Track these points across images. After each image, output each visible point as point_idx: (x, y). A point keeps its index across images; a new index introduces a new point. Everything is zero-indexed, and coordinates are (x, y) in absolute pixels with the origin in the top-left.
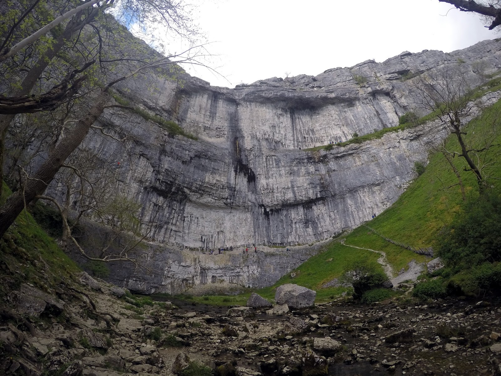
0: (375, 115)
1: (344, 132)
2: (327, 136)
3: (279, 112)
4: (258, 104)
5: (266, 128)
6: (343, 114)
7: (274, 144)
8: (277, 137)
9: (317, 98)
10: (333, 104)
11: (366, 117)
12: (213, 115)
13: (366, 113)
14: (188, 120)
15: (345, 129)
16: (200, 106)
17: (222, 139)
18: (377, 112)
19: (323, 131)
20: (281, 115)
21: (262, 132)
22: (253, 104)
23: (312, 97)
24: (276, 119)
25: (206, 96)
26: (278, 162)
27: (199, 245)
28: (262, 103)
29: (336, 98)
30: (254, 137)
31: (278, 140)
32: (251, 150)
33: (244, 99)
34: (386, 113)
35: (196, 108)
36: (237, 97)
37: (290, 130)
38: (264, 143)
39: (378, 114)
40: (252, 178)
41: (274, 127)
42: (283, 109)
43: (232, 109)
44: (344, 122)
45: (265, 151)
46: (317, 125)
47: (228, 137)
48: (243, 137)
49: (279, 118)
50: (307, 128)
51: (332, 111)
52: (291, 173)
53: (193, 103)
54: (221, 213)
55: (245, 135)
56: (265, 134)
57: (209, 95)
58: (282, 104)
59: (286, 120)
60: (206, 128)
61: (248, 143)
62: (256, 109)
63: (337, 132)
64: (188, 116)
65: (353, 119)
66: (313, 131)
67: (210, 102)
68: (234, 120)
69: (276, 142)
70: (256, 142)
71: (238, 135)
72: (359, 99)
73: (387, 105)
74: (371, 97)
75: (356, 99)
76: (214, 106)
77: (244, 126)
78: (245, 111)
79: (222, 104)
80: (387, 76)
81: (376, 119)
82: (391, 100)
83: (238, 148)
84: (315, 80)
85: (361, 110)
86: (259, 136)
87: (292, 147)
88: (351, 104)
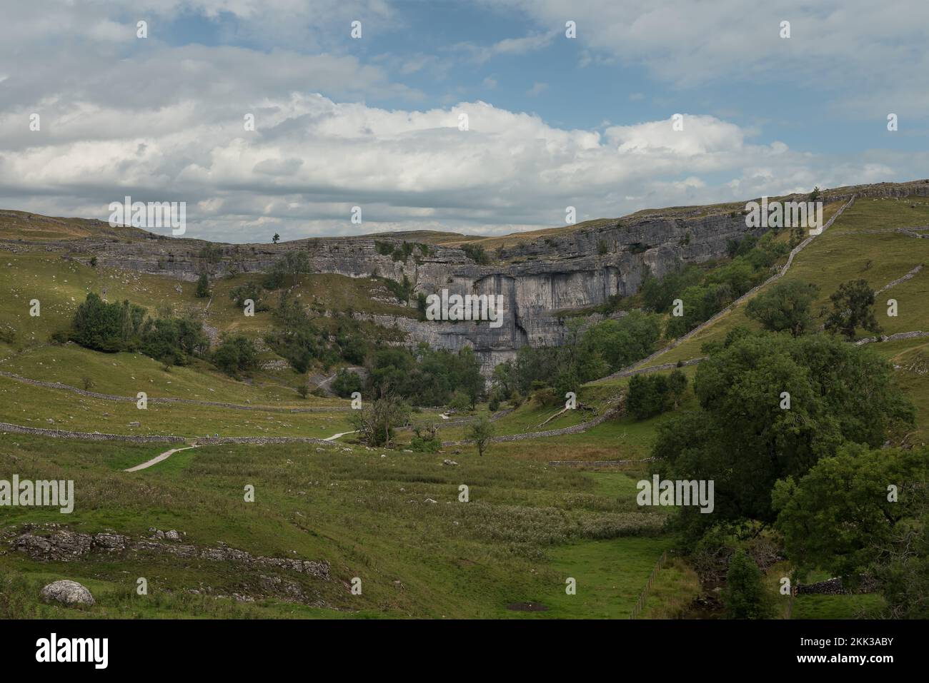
0: (602, 288)
1: (584, 297)
2: (575, 299)
3: (543, 281)
4: (528, 278)
5: (533, 298)
6: (586, 283)
7: (538, 309)
8: (541, 303)
9: (566, 271)
10: (579, 273)
11: (597, 288)
13: (597, 285)
15: (585, 295)
16: (490, 289)
18: (605, 285)
20: (544, 284)
21: (530, 302)
22: (524, 278)
23: (564, 271)
24: (540, 288)
25: (493, 278)
26: (538, 323)
29: (580, 270)
30: (525, 307)
31: (541, 305)
32: (523, 317)
33: (518, 276)
34: (610, 288)
36: (513, 275)
37: (550, 294)
38: (531, 310)
39: (604, 288)
40: (524, 333)
41: (538, 295)
42: (545, 278)
43: (511, 283)
44: (585, 289)
45: (531, 317)
46: (569, 289)
47: (510, 309)
48: (518, 308)
49: (542, 286)
50: (562, 291)
51: (579, 279)
52: (545, 331)
53: (485, 287)
54: (511, 353)
55: (520, 306)
56: (532, 303)
58: (543, 276)
59: (548, 288)
61: (521, 312)
62: (526, 282)
63: (581, 296)
65: (590, 288)
66: (566, 293)
68: (513, 295)
69: (540, 307)
70: (526, 311)
71: (516, 307)
72: (597, 270)
73: (613, 279)
74: (605, 270)
75: (594, 271)
76: (499, 285)
77: (518, 299)
78: (519, 286)
79: (504, 281)
80: (623, 247)
81: (602, 292)
82: (618, 274)
83: (516, 316)
84: (571, 244)
85: (596, 281)
86: (528, 305)
87: (550, 308)
88: (591, 274)
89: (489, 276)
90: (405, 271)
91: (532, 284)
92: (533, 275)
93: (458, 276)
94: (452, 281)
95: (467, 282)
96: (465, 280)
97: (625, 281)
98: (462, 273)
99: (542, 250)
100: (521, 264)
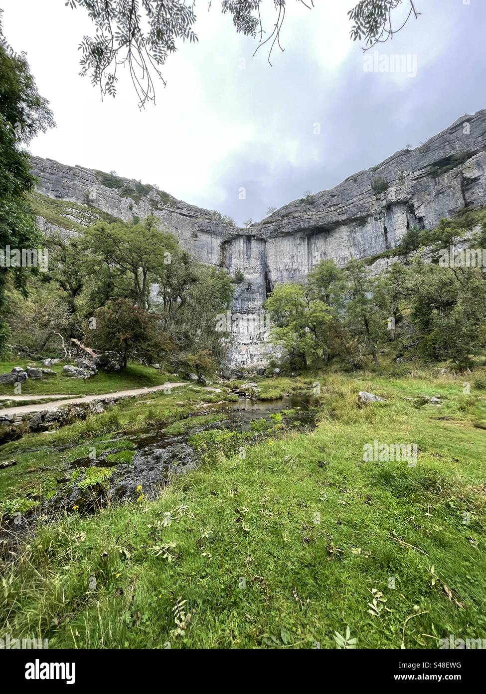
0: (382, 234)
1: (351, 253)
2: (337, 257)
3: (298, 241)
4: (281, 238)
5: (287, 260)
6: (353, 234)
7: (293, 272)
8: (295, 266)
9: (328, 224)
10: (345, 225)
11: (373, 236)
12: (249, 256)
13: (373, 232)
14: (233, 266)
15: (353, 250)
16: (239, 251)
17: (257, 275)
18: (386, 229)
19: (334, 253)
20: (299, 244)
21: (284, 265)
22: (277, 239)
23: (325, 224)
24: (295, 250)
25: (242, 241)
27: (249, 341)
28: (283, 237)
29: (347, 219)
30: (277, 270)
31: (296, 268)
32: (276, 281)
33: (270, 237)
34: (394, 230)
35: (237, 255)
36: (264, 237)
37: (306, 256)
38: (285, 273)
39: (386, 232)
41: (293, 257)
42: (301, 238)
43: (262, 246)
44: (352, 243)
45: (284, 280)
46: (329, 247)
47: (261, 273)
48: (270, 272)
49: (297, 247)
50: (320, 252)
51: (343, 232)
53: (233, 250)
55: (272, 269)
56: (286, 266)
57: (244, 239)
58: (299, 235)
59: (304, 248)
60: (245, 269)
61: (273, 276)
62: (279, 244)
63: (345, 253)
64: (233, 262)
65: (360, 239)
66: (325, 254)
67: (245, 245)
68: (264, 257)
69: (295, 270)
70: (279, 274)
71: (268, 270)
72: (371, 215)
73: (400, 218)
74: (385, 211)
75: (367, 216)
76: (249, 248)
77: (271, 262)
78: (271, 248)
79: (254, 244)
80: (416, 174)
81: (382, 238)
82: (411, 209)
83: (267, 281)
84: (333, 196)
85: (372, 228)
86: (282, 268)
87: (307, 271)
88: (362, 221)
89: (239, 236)
90: (135, 209)
91: (287, 245)
92: (288, 234)
93: (203, 231)
94: (196, 236)
95: (214, 240)
96: (212, 237)
97: (422, 215)
98: (208, 229)
99: (296, 209)
100: (273, 224)
